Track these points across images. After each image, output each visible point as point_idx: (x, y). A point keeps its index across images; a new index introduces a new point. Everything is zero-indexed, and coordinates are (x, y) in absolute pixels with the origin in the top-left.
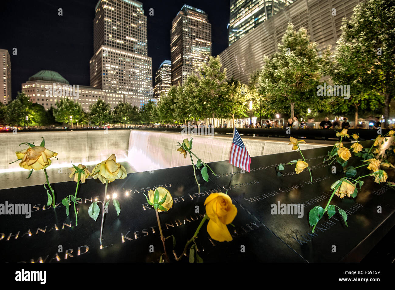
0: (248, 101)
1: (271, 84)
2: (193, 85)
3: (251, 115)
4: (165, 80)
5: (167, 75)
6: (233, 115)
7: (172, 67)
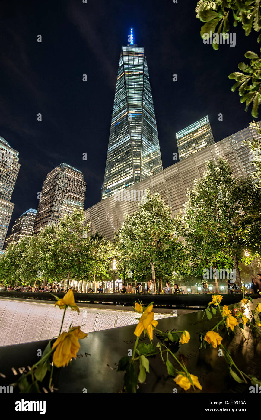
0: (111, 259)
1: (129, 241)
2: (49, 236)
3: (114, 276)
4: (25, 230)
5: (29, 224)
6: (95, 276)
7: (38, 216)
